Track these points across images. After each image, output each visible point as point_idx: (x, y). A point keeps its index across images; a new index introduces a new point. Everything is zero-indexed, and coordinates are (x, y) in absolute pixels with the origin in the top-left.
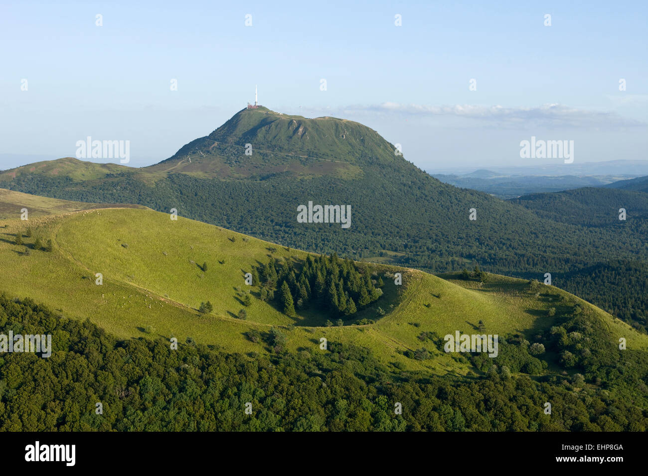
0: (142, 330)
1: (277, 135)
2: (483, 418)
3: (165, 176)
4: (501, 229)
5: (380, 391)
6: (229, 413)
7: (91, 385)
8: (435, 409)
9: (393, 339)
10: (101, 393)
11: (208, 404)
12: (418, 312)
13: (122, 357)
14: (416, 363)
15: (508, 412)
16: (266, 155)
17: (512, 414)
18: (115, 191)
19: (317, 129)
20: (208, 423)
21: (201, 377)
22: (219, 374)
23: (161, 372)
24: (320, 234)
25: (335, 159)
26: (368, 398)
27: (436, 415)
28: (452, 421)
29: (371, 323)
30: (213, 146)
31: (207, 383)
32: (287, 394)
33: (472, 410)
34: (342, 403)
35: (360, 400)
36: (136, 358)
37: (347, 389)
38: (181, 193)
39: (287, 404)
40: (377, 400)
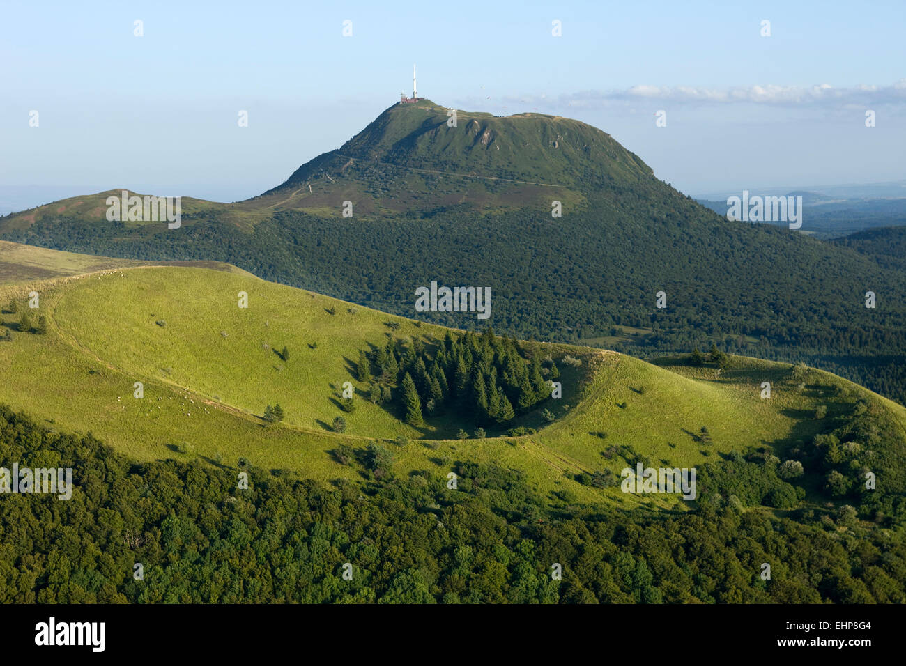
0: (174, 448)
1: (448, 145)
2: (680, 571)
3: (270, 215)
4: (814, 288)
5: (525, 533)
6: (293, 568)
7: (89, 530)
8: (607, 558)
9: (561, 457)
10: (104, 541)
11: (262, 555)
12: (606, 415)
13: (137, 488)
14: (594, 492)
15: (720, 562)
16: (432, 178)
17: (726, 564)
18: (190, 241)
19: (513, 134)
20: (260, 584)
21: (254, 516)
22: (281, 511)
23: (195, 509)
25: (541, 181)
26: (506, 544)
27: (607, 568)
28: (631, 576)
29: (531, 433)
30: (346, 166)
31: (262, 524)
32: (382, 539)
33: (665, 559)
34: (465, 551)
35: (492, 546)
36: (158, 488)
37: (475, 530)
38: (296, 242)
39: (381, 554)
40: (518, 546)
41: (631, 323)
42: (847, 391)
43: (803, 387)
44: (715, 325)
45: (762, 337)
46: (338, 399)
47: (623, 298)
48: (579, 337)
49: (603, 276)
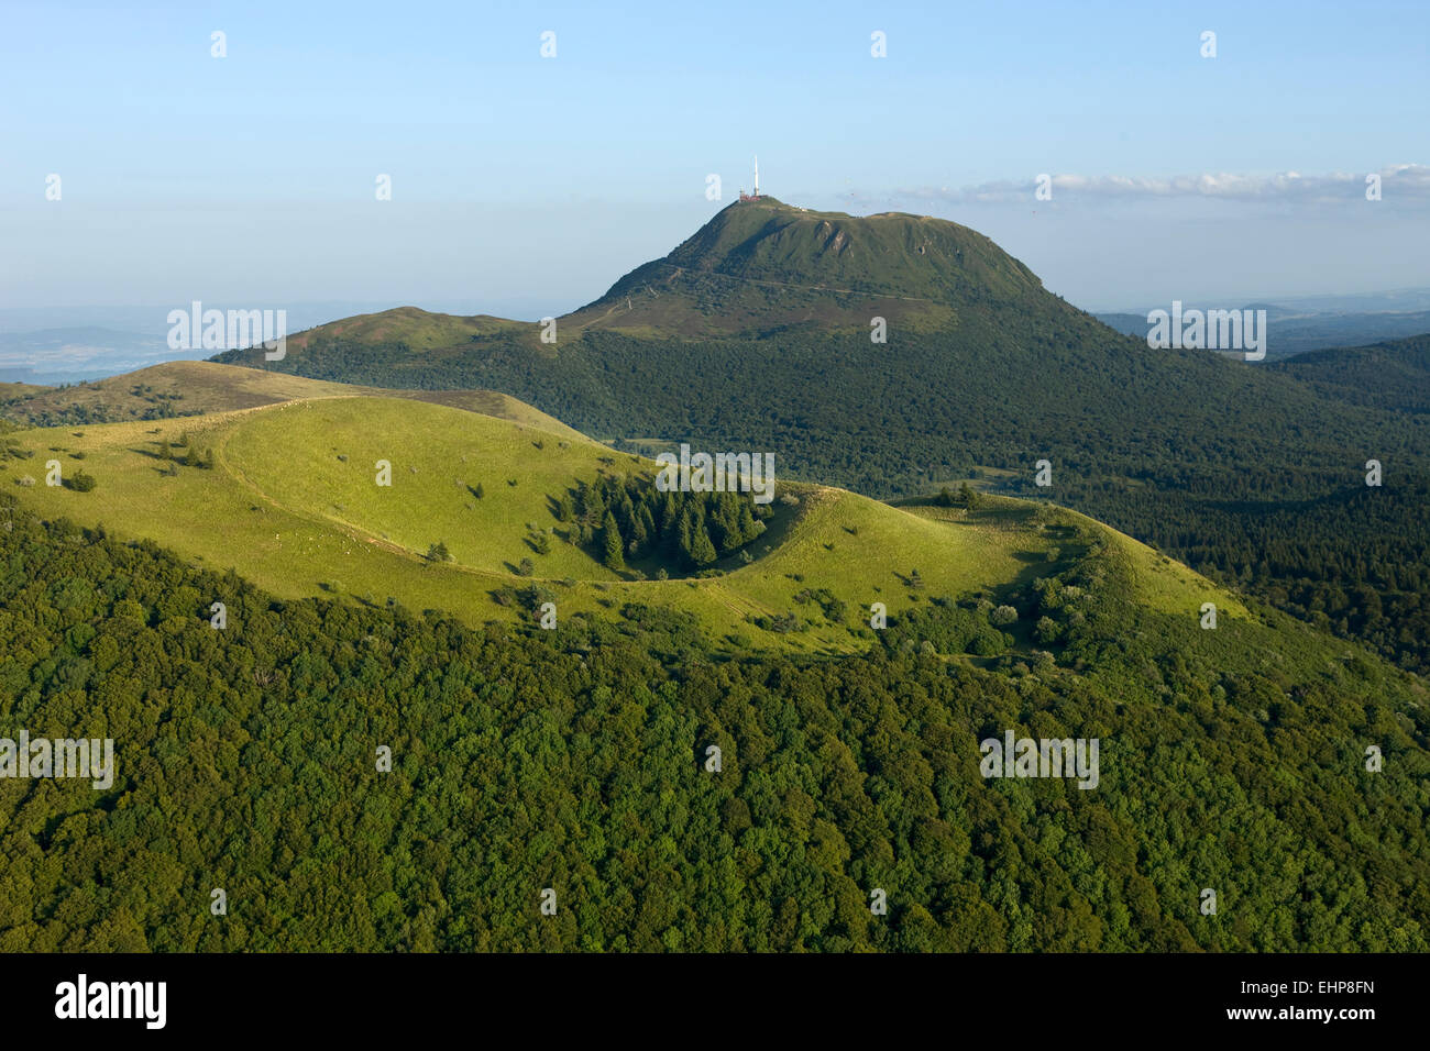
0: (325, 587)
1: (794, 251)
2: (829, 713)
3: (578, 336)
5: (673, 675)
6: (421, 707)
7: (218, 666)
8: (753, 702)
9: (747, 600)
10: (232, 678)
11: (391, 693)
12: (809, 557)
13: (273, 625)
14: (774, 636)
15: (873, 705)
16: (773, 291)
17: (879, 708)
18: (483, 367)
19: (870, 238)
20: (385, 721)
21: (390, 655)
22: (417, 649)
23: (329, 649)
24: (860, 438)
25: (902, 294)
26: (649, 685)
27: (752, 710)
28: (776, 718)
29: (720, 575)
30: (672, 277)
31: (396, 663)
32: (518, 679)
33: (815, 702)
34: (603, 692)
35: (632, 687)
36: (293, 626)
37: (619, 671)
38: (607, 368)
39: (515, 694)
40: (661, 687)
41: (996, 463)
42: (1086, 532)
43: (1042, 528)
44: (1094, 465)
45: (1148, 480)
46: (533, 540)
47: (990, 433)
48: (930, 479)
49: (970, 408)
